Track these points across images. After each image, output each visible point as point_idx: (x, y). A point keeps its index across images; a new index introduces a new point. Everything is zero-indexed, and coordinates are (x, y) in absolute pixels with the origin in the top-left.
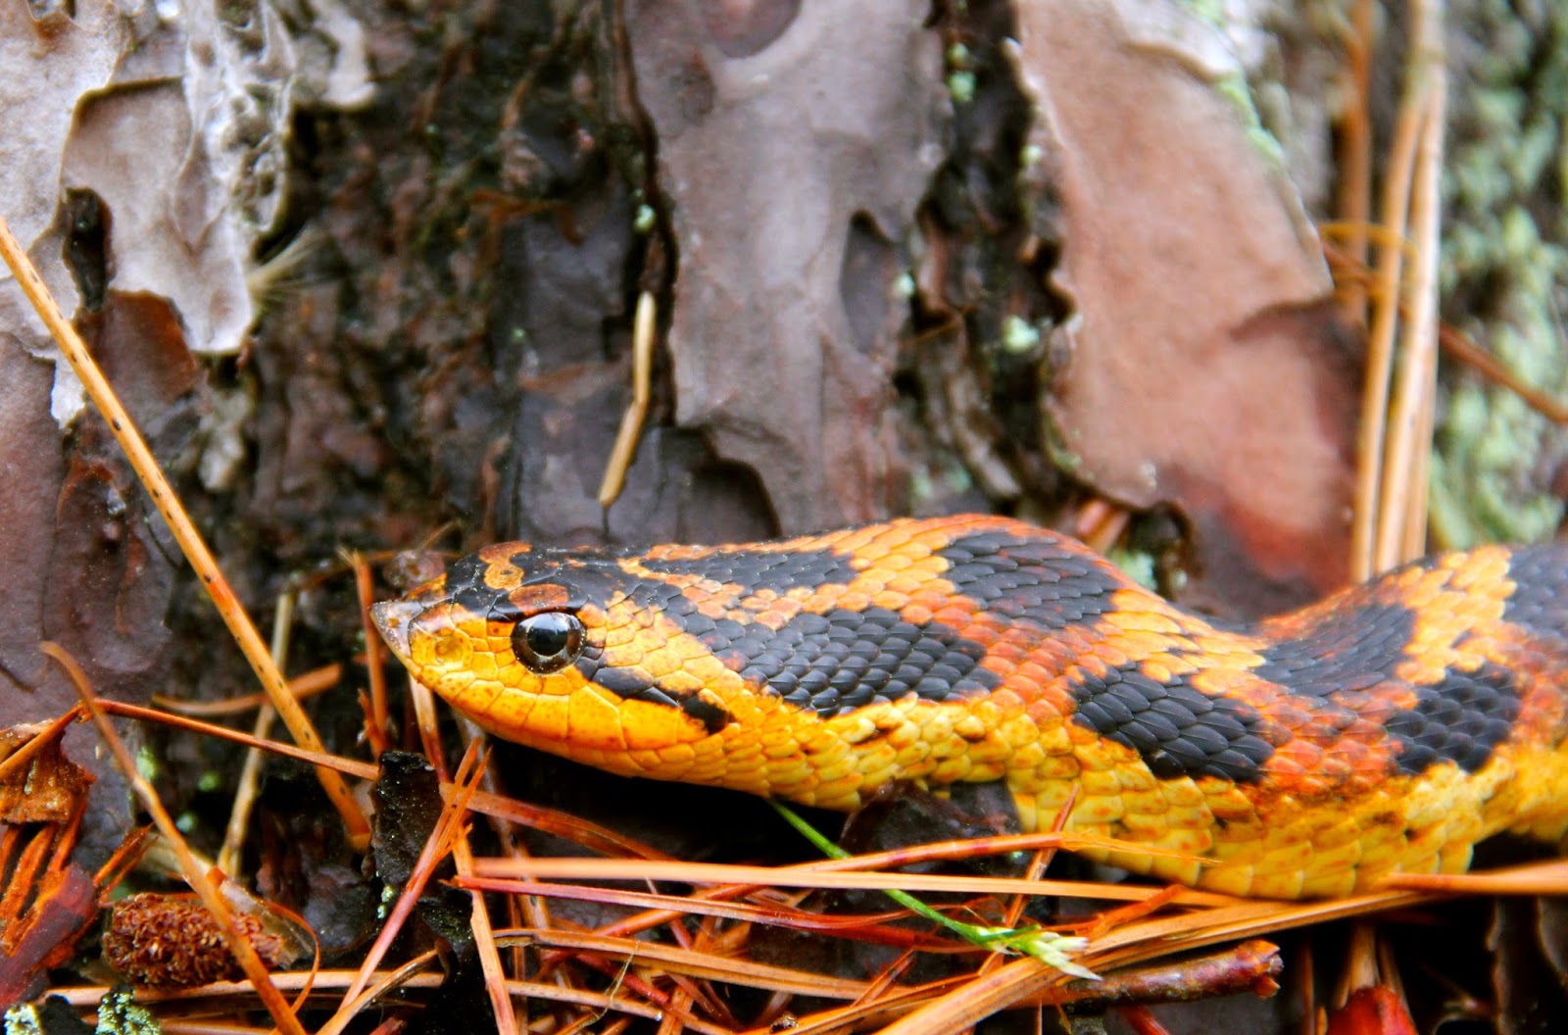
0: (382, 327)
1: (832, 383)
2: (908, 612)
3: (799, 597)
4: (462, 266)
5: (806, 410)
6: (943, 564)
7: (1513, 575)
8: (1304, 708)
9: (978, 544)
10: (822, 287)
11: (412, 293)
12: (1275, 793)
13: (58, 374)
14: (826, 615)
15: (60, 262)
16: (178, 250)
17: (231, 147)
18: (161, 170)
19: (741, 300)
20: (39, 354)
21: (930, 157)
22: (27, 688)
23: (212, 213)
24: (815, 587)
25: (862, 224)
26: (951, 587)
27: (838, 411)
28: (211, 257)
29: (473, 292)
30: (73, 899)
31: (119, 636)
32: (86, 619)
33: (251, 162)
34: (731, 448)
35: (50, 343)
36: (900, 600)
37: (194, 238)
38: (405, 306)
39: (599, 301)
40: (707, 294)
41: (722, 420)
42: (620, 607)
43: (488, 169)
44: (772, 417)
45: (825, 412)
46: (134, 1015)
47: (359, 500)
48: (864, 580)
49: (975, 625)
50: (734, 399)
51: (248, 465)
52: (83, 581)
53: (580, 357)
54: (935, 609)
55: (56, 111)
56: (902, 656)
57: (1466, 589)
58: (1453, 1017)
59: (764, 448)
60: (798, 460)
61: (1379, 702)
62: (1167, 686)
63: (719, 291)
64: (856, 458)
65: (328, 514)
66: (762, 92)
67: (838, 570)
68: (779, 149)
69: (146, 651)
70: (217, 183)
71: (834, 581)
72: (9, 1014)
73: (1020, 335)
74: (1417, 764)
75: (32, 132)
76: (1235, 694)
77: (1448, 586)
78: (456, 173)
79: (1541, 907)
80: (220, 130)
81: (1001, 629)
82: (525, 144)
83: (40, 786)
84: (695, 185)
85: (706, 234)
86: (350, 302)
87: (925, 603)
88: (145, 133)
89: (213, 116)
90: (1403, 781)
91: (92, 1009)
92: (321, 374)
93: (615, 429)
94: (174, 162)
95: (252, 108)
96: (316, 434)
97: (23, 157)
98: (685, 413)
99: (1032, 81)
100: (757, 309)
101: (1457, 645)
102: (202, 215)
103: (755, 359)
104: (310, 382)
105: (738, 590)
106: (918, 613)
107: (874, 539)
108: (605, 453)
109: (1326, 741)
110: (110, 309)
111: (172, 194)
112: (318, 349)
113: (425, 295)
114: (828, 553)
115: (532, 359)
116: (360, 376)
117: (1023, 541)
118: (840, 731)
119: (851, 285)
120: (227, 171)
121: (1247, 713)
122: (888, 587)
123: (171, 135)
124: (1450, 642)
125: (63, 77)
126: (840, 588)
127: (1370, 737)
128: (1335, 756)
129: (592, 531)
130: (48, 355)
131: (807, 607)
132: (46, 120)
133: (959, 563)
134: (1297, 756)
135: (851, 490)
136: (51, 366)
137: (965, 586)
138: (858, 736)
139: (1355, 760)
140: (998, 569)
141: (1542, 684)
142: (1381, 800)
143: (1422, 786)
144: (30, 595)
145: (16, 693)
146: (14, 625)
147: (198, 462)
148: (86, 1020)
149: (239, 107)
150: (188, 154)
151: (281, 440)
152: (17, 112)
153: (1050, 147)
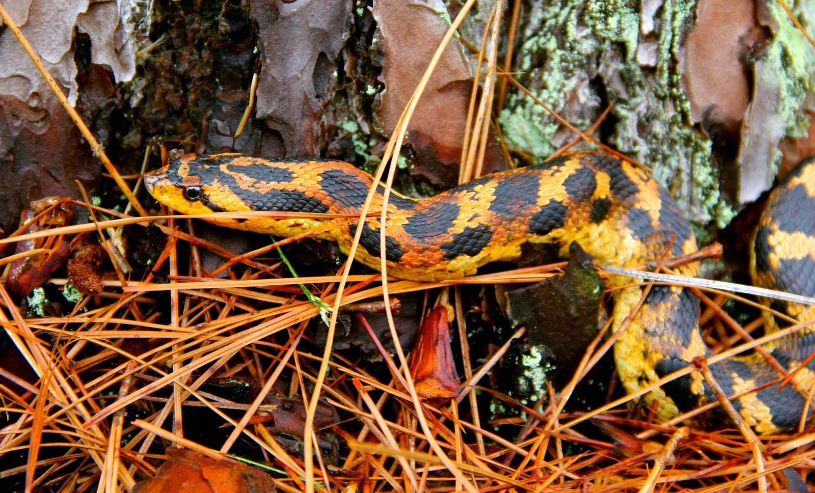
0: (183, 67)
1: (306, 106)
2: (307, 193)
3: (273, 184)
4: (205, 54)
5: (297, 115)
6: (320, 179)
7: (495, 194)
8: (415, 242)
9: (332, 174)
10: (307, 77)
11: (192, 58)
12: (404, 265)
13: (70, 93)
14: (281, 191)
15: (73, 59)
16: (113, 52)
17: (130, 22)
18: (110, 27)
19: (280, 80)
20: (65, 86)
21: (345, 36)
22: (59, 182)
23: (124, 41)
24: (279, 182)
25: (322, 55)
26: (320, 187)
27: (307, 116)
28: (125, 52)
29: (208, 62)
30: (61, 251)
31: (86, 169)
32: (76, 164)
33: (136, 27)
34: (272, 126)
35: (68, 83)
36: (304, 189)
37: (118, 48)
38: (190, 62)
39: (242, 72)
40: (270, 78)
41: (270, 118)
42: (216, 184)
43: (216, 24)
44: (286, 117)
45: (304, 116)
46: (73, 290)
47: (174, 118)
48: (294, 182)
49: (327, 201)
50: (275, 112)
51: (143, 101)
52: (75, 154)
53: (236, 88)
54: (314, 194)
55: (72, 15)
56: (304, 205)
57: (477, 200)
58: (472, 311)
59: (283, 126)
60: (293, 131)
61: (439, 241)
62: (373, 231)
63: (273, 78)
64: (311, 130)
65: (164, 120)
66: (294, 14)
67: (287, 176)
68: (298, 32)
69: (93, 175)
70: (126, 33)
71: (285, 181)
72: (35, 290)
73: (371, 90)
74: (452, 257)
75: (66, 20)
76: (393, 236)
77: (473, 198)
78: (206, 25)
79: (496, 287)
80: (126, 17)
81: (333, 203)
82: (225, 21)
83: (56, 216)
84: (270, 43)
85: (272, 59)
86: (175, 58)
87: (311, 191)
88: (106, 15)
89: (125, 13)
90: (446, 262)
91: (62, 286)
92: (166, 78)
93: (243, 112)
94: (113, 25)
95: (138, 10)
96: (164, 95)
97: (63, 27)
98: (259, 115)
99: (376, 18)
100: (285, 84)
101: (470, 220)
102: (121, 42)
103: (282, 99)
104: (163, 80)
105: (254, 180)
106: (309, 194)
107: (301, 168)
108: (239, 119)
109: (420, 252)
110: (91, 69)
111: (112, 35)
112: (164, 70)
113: (195, 60)
114: (285, 170)
115: (221, 88)
116: (176, 80)
117: (347, 173)
118: (283, 224)
119: (316, 75)
120: (129, 29)
121: (395, 243)
122: (301, 185)
123: (113, 16)
124: (468, 219)
125: (75, 6)
126: (286, 183)
127: (435, 251)
128: (423, 257)
129: (229, 147)
130: (68, 87)
131: (275, 188)
132: (70, 17)
133: (325, 179)
134: (411, 256)
135: (309, 140)
136: (68, 90)
137: (325, 188)
138: (289, 225)
139: (429, 257)
140: (337, 183)
141: (500, 229)
142: (439, 266)
143: (453, 262)
144: (61, 155)
145: (55, 183)
146: (56, 163)
147: (129, 99)
148: (60, 289)
149: (133, 9)
150: (117, 24)
151: (153, 95)
152: (62, 13)
153: (381, 38)
